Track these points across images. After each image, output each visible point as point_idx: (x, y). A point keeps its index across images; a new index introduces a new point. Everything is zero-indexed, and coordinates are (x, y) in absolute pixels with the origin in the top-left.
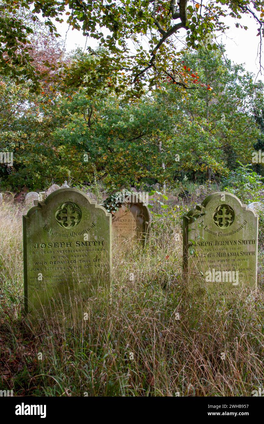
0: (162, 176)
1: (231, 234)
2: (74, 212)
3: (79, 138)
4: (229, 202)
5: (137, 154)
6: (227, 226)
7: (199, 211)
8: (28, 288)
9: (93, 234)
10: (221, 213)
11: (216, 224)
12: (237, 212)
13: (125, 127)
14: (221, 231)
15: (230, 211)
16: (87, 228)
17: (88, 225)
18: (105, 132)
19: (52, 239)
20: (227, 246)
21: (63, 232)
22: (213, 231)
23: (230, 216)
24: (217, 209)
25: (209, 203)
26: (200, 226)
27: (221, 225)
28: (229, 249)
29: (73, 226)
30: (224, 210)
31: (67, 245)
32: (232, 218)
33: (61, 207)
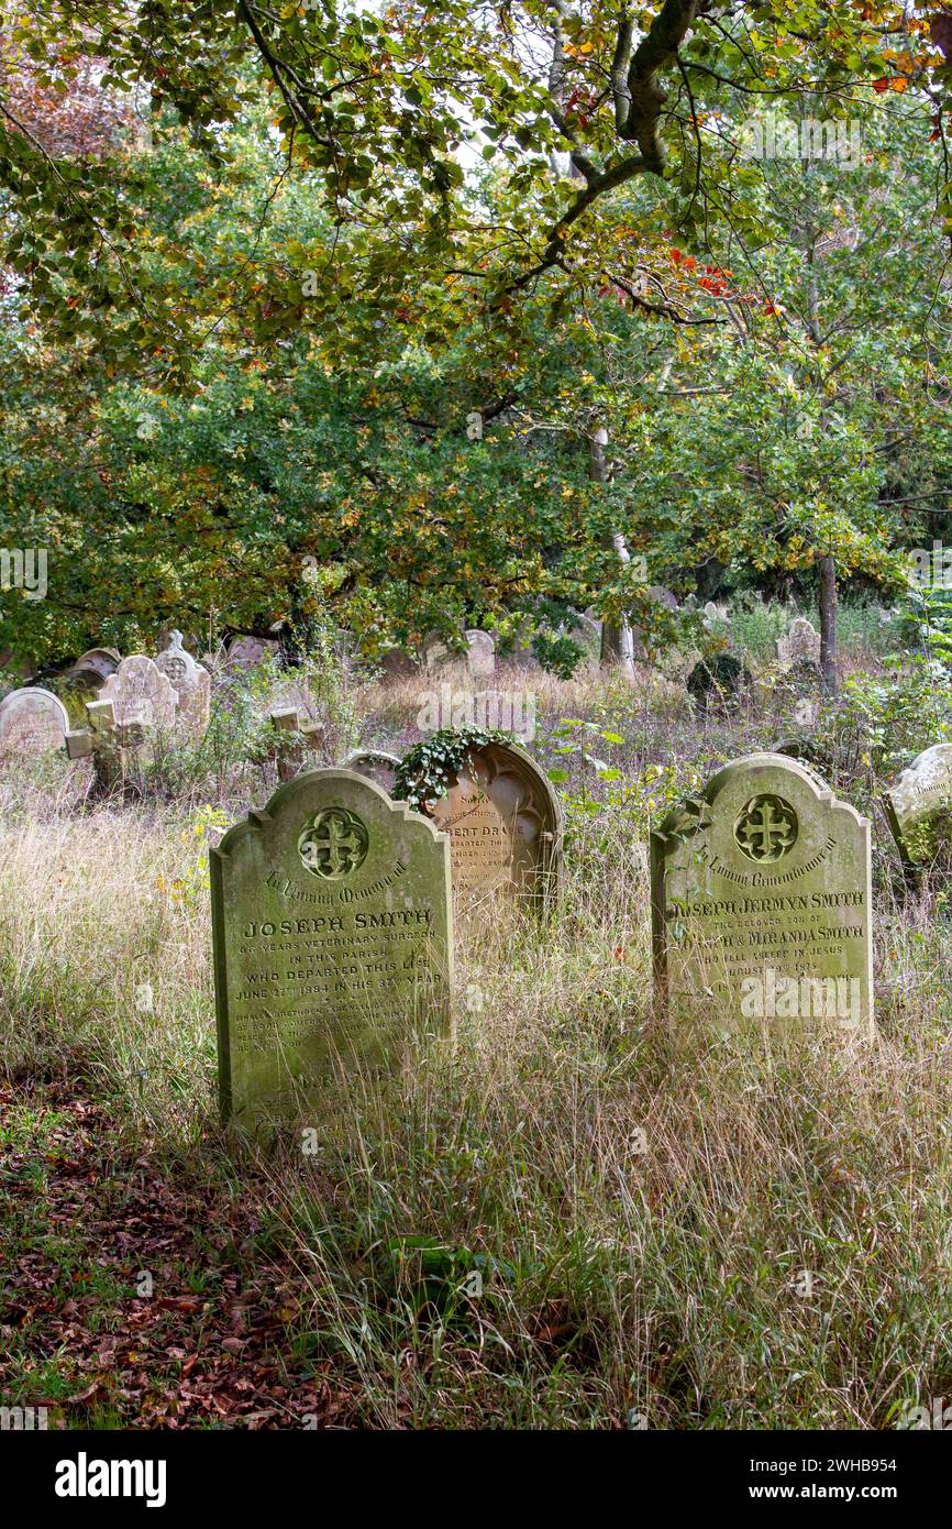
0: (613, 591)
1: (789, 877)
2: (347, 836)
3: (226, 429)
4: (781, 788)
5: (494, 494)
6: (776, 857)
7: (693, 816)
8: (232, 1045)
9: (402, 894)
10: (757, 818)
11: (746, 850)
12: (806, 815)
13: (437, 373)
14: (759, 869)
15: (784, 812)
16: (384, 875)
17: (388, 868)
18: (344, 401)
19: (291, 911)
20: (780, 913)
21: (320, 889)
22: (736, 872)
23: (784, 827)
24: (746, 808)
25: (722, 791)
26: (700, 858)
27: (760, 854)
28: (785, 921)
29: (347, 872)
30: (767, 811)
31: (332, 924)
32: (790, 831)
33: (312, 822)
